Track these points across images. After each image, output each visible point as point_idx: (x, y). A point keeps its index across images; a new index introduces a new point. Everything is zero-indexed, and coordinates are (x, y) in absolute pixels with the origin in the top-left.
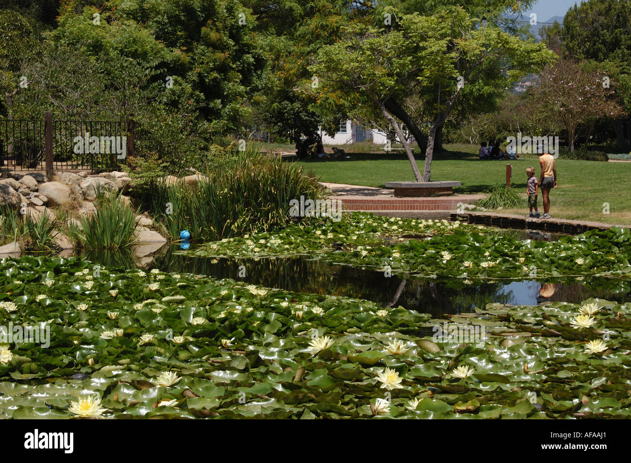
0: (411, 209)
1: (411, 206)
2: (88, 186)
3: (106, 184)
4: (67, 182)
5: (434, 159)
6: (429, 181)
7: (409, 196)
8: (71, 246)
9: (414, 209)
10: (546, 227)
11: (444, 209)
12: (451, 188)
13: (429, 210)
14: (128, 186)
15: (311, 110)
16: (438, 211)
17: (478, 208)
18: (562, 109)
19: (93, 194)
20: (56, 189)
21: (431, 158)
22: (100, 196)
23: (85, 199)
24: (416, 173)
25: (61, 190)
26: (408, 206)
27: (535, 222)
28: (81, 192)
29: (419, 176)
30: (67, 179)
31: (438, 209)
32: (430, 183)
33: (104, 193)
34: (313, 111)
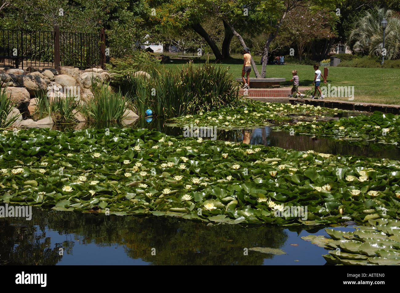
0: (262, 96)
1: (262, 94)
2: (86, 78)
3: (97, 76)
4: (72, 74)
5: (268, 64)
6: (265, 78)
7: (254, 88)
8: (84, 120)
9: (264, 96)
10: (371, 109)
11: (284, 97)
12: (279, 82)
13: (274, 97)
14: (109, 79)
15: (157, 29)
16: (281, 98)
17: (308, 96)
18: (297, 32)
19: (89, 83)
20: (67, 80)
21: (266, 62)
22: (94, 85)
23: (85, 87)
24: (256, 72)
25: (70, 80)
26: (260, 94)
27: (362, 106)
28: (82, 82)
29: (258, 75)
30: (72, 73)
31: (280, 96)
32: (265, 79)
33: (96, 83)
34: (158, 30)
